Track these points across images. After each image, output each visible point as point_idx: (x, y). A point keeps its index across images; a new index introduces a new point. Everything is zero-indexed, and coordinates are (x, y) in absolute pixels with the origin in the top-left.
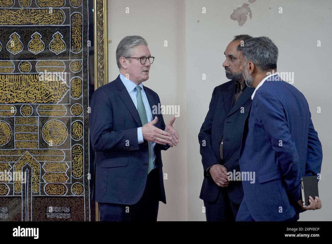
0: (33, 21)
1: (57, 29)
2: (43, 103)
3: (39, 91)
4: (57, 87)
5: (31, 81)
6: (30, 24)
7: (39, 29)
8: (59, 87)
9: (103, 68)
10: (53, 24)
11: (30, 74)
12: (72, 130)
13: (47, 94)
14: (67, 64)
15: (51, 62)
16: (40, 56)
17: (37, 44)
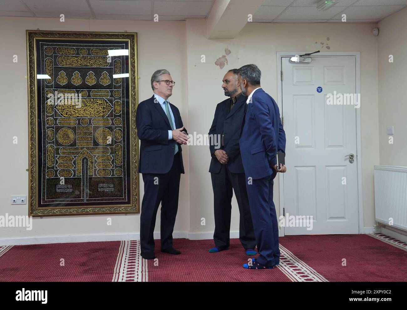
0: (88, 64)
1: (104, 70)
2: (96, 117)
3: (93, 109)
4: (105, 107)
5: (87, 103)
6: (87, 66)
7: (93, 69)
8: (106, 107)
9: (135, 95)
10: (102, 66)
11: (87, 98)
12: (115, 135)
13: (98, 111)
14: (111, 92)
15: (100, 90)
16: (94, 87)
17: (91, 79)
